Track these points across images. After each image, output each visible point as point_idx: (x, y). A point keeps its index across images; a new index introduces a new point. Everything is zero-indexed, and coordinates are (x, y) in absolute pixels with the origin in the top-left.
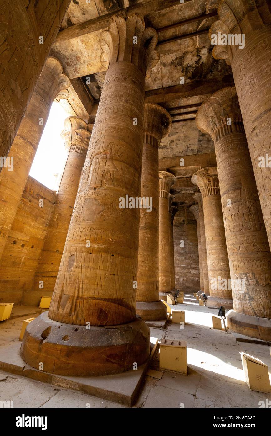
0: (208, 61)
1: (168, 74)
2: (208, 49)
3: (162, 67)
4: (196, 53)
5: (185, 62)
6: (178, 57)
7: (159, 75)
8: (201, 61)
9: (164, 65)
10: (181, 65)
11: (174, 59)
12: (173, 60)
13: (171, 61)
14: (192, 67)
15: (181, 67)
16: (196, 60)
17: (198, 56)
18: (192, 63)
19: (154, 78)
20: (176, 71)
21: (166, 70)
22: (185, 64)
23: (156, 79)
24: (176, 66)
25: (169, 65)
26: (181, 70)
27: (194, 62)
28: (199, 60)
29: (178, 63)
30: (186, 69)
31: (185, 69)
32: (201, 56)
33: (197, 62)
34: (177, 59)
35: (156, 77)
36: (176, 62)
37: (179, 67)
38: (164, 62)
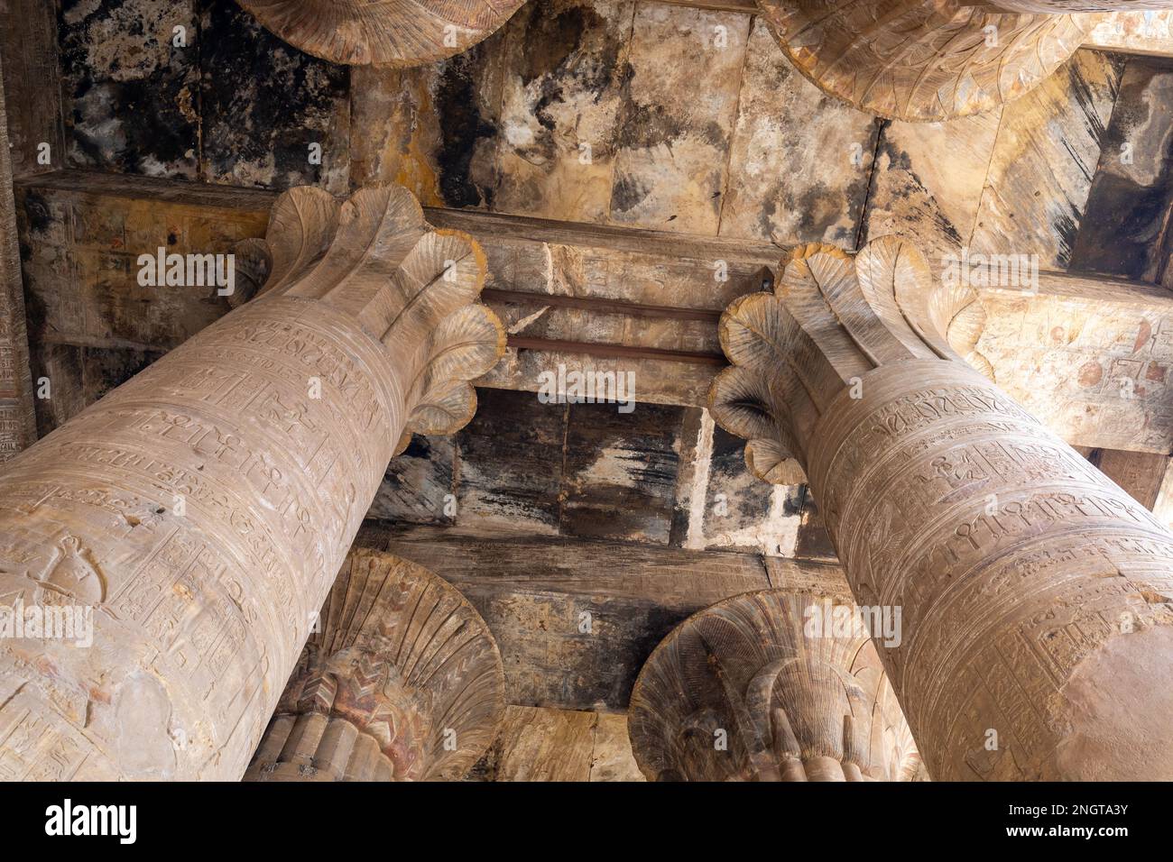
0: (499, 83)
1: (703, 83)
2: (503, 137)
3: (726, 128)
4: (558, 140)
5: (612, 116)
6: (642, 151)
7: (753, 90)
8: (535, 91)
9: (713, 133)
10: (631, 105)
11: (663, 147)
12: (669, 144)
13: (675, 143)
14: (580, 77)
15: (635, 98)
16: (557, 104)
17: (549, 124)
18: (580, 97)
19: (783, 86)
20: (663, 84)
21: (712, 106)
22: (614, 105)
23: (773, 74)
24: (660, 109)
25: (690, 127)
26: (634, 82)
27: (569, 101)
28: (543, 103)
29: (647, 119)
30: (607, 80)
31: (616, 83)
32: (533, 119)
33: (556, 96)
34: (650, 143)
35: (772, 85)
36: (654, 128)
37: (644, 99)
38: (711, 149)
